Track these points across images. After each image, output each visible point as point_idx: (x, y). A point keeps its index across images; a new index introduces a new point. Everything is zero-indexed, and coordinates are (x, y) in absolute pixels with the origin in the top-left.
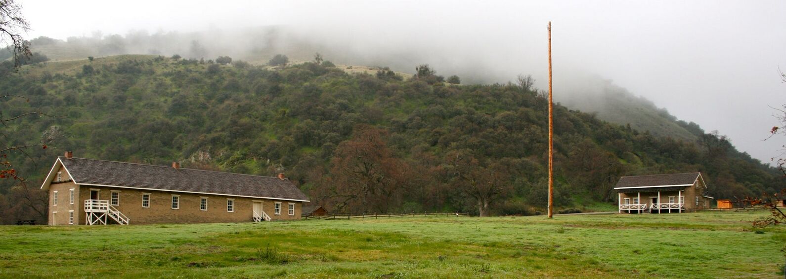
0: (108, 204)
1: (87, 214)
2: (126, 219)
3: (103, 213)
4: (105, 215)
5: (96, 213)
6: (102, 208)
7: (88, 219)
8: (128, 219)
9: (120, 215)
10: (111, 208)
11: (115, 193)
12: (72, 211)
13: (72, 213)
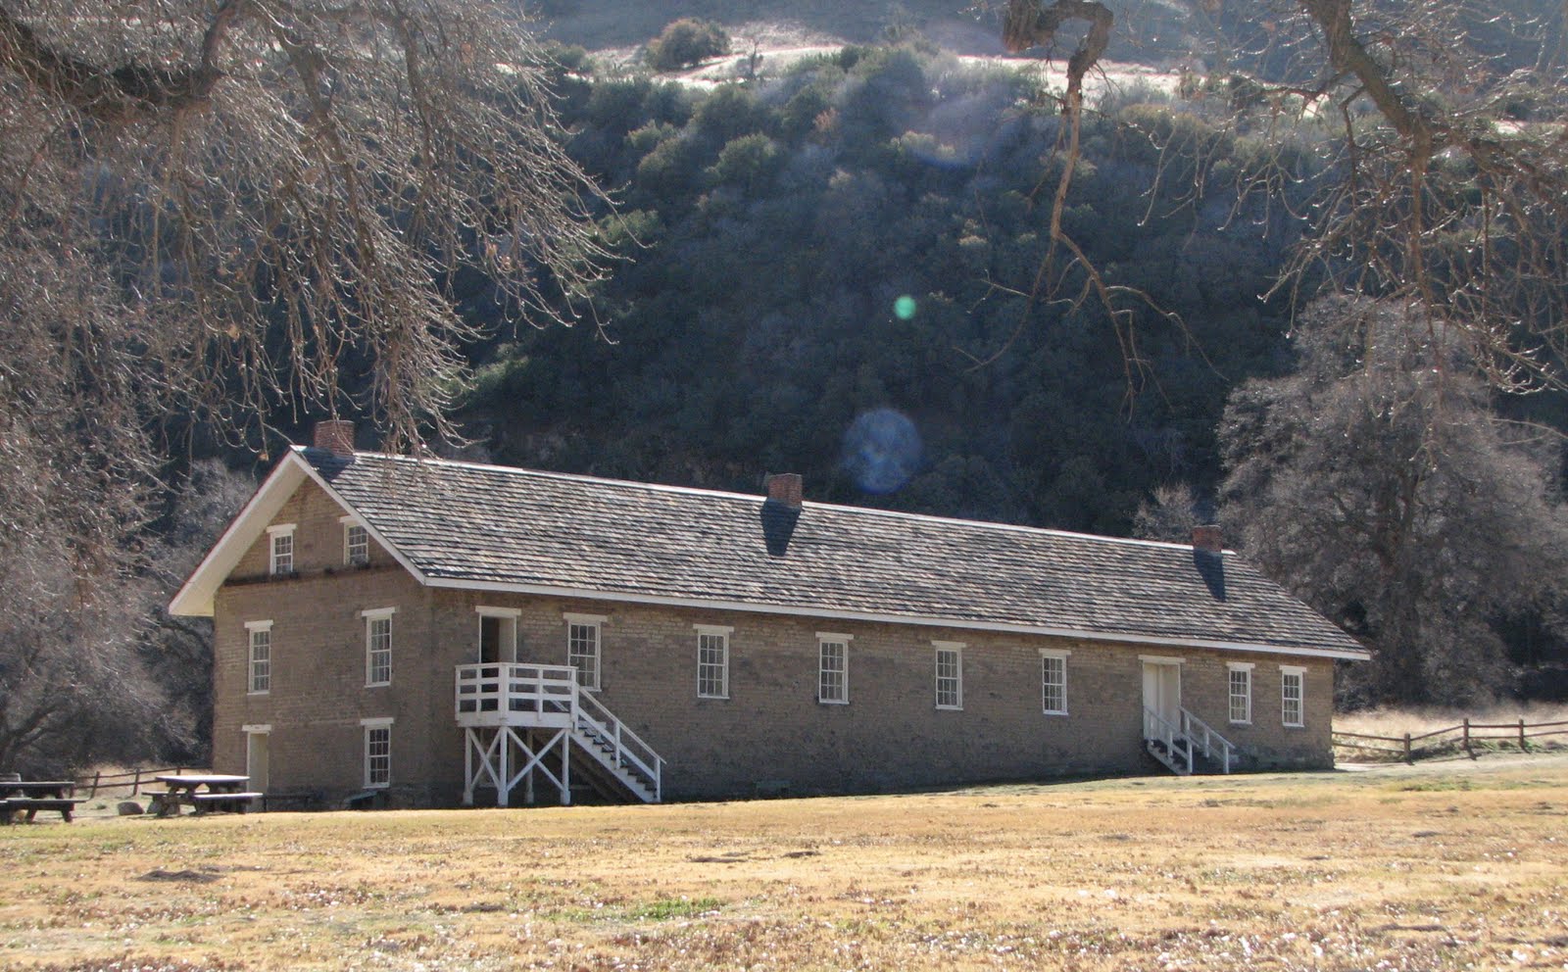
0: (572, 683)
1: (470, 735)
2: (650, 762)
3: (550, 733)
4: (559, 745)
5: (521, 732)
6: (550, 707)
7: (476, 760)
8: (658, 760)
9: (625, 739)
10: (585, 703)
11: (583, 629)
12: (385, 722)
13: (379, 735)
